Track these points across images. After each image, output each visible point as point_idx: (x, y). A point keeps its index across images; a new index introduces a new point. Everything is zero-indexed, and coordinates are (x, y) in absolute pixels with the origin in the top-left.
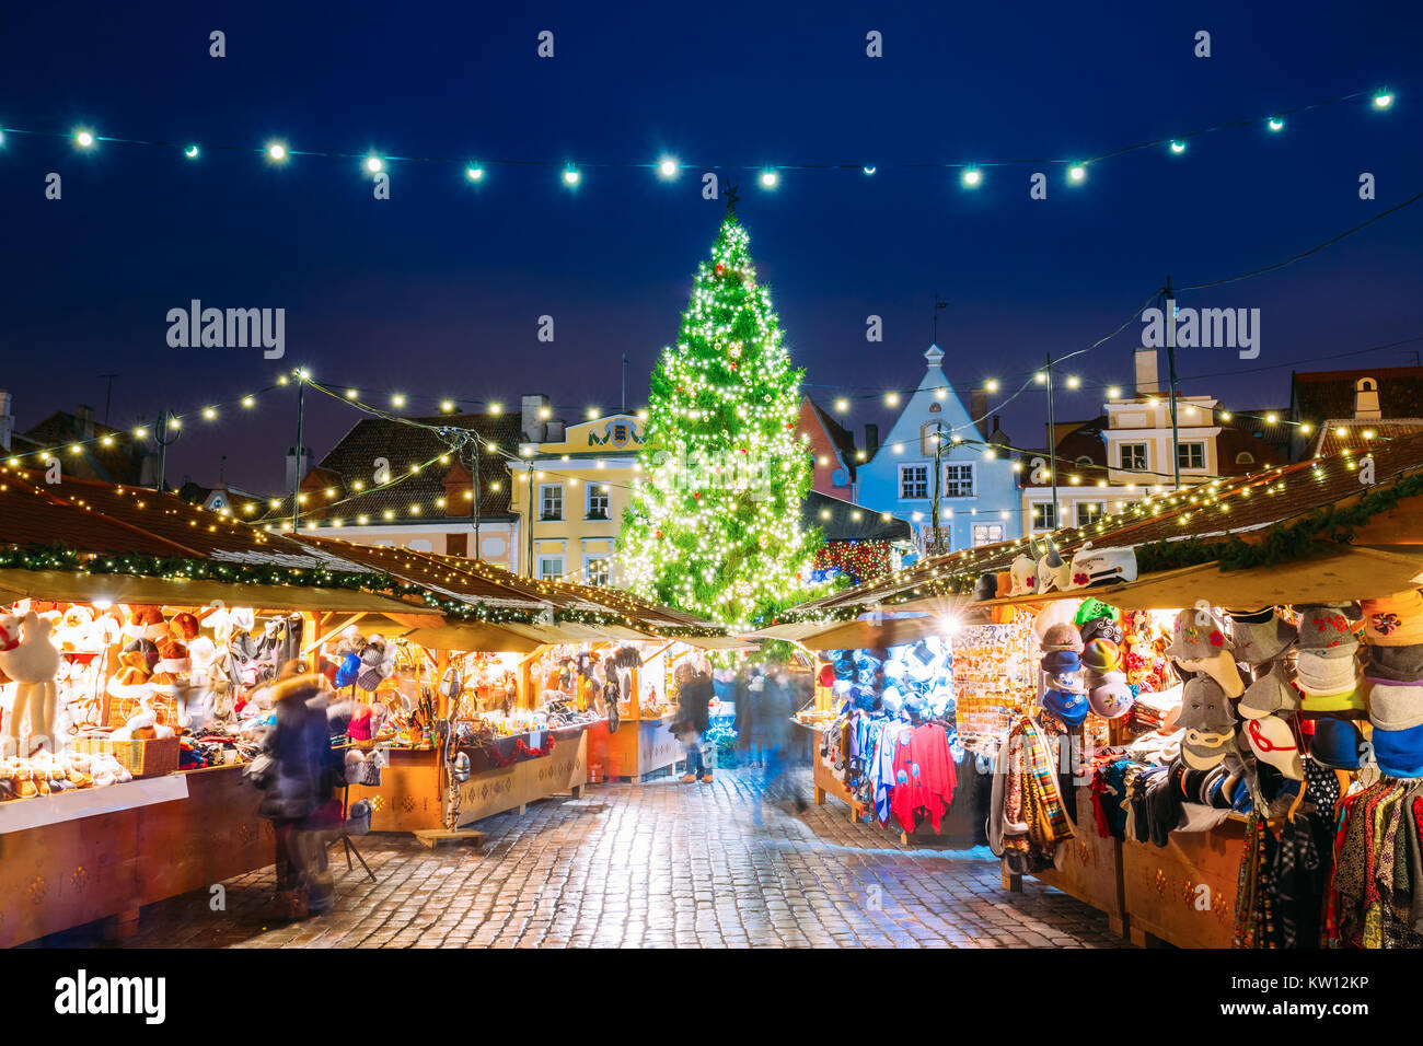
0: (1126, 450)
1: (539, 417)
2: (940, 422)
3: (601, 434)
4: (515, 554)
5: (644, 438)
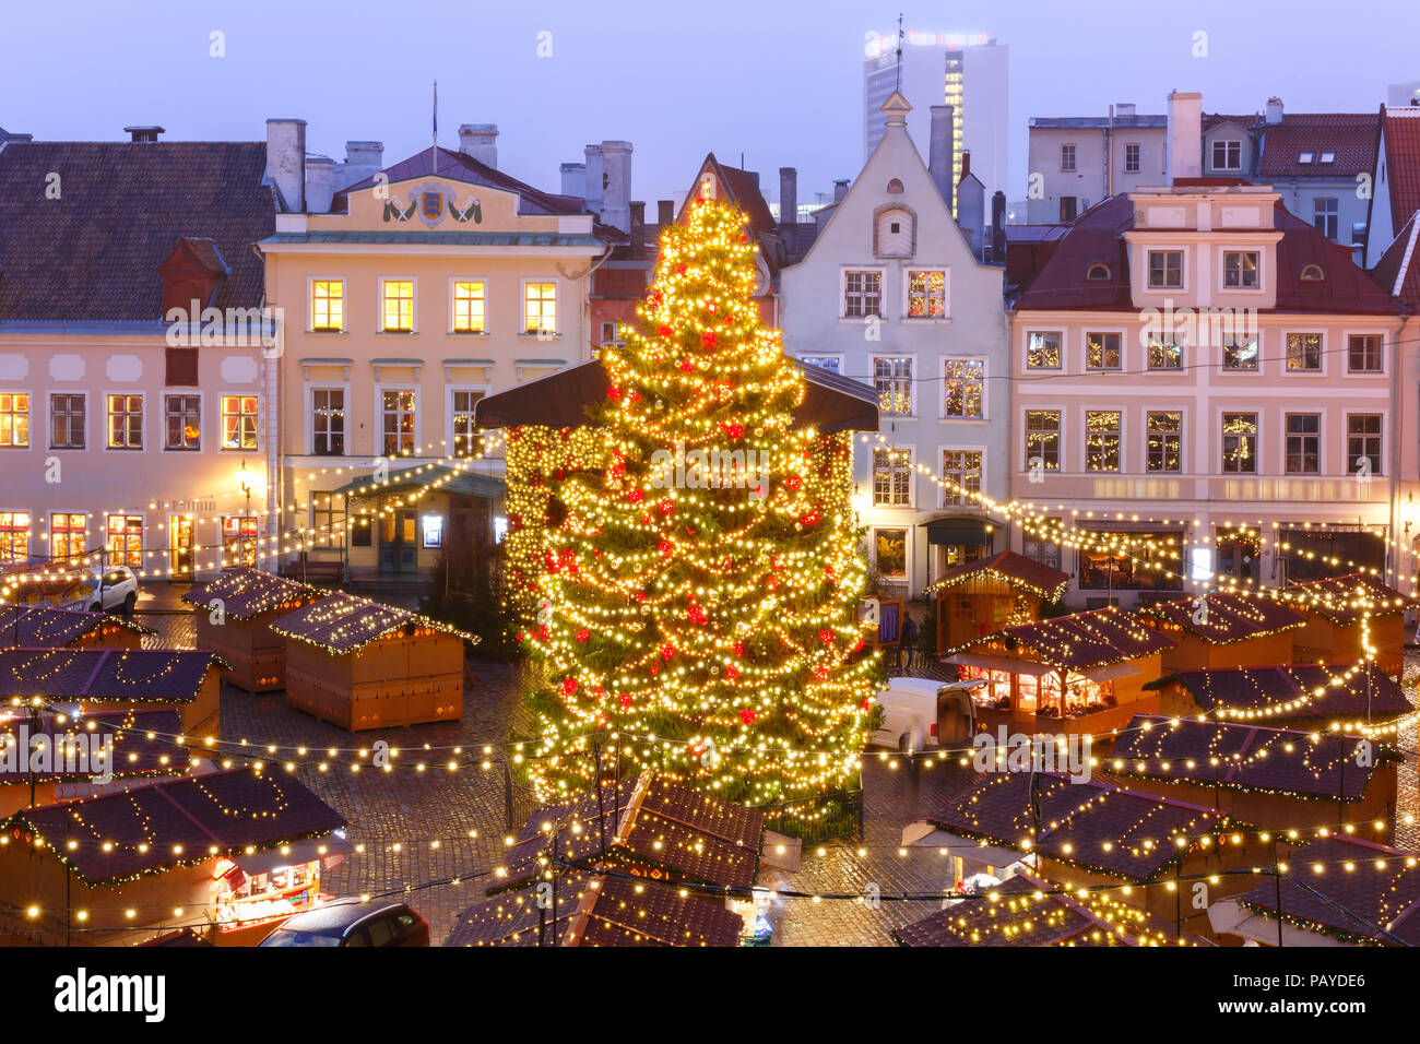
0: (1156, 260)
1: (293, 155)
2: (902, 208)
3: (403, 207)
4: (273, 384)
5: (468, 215)
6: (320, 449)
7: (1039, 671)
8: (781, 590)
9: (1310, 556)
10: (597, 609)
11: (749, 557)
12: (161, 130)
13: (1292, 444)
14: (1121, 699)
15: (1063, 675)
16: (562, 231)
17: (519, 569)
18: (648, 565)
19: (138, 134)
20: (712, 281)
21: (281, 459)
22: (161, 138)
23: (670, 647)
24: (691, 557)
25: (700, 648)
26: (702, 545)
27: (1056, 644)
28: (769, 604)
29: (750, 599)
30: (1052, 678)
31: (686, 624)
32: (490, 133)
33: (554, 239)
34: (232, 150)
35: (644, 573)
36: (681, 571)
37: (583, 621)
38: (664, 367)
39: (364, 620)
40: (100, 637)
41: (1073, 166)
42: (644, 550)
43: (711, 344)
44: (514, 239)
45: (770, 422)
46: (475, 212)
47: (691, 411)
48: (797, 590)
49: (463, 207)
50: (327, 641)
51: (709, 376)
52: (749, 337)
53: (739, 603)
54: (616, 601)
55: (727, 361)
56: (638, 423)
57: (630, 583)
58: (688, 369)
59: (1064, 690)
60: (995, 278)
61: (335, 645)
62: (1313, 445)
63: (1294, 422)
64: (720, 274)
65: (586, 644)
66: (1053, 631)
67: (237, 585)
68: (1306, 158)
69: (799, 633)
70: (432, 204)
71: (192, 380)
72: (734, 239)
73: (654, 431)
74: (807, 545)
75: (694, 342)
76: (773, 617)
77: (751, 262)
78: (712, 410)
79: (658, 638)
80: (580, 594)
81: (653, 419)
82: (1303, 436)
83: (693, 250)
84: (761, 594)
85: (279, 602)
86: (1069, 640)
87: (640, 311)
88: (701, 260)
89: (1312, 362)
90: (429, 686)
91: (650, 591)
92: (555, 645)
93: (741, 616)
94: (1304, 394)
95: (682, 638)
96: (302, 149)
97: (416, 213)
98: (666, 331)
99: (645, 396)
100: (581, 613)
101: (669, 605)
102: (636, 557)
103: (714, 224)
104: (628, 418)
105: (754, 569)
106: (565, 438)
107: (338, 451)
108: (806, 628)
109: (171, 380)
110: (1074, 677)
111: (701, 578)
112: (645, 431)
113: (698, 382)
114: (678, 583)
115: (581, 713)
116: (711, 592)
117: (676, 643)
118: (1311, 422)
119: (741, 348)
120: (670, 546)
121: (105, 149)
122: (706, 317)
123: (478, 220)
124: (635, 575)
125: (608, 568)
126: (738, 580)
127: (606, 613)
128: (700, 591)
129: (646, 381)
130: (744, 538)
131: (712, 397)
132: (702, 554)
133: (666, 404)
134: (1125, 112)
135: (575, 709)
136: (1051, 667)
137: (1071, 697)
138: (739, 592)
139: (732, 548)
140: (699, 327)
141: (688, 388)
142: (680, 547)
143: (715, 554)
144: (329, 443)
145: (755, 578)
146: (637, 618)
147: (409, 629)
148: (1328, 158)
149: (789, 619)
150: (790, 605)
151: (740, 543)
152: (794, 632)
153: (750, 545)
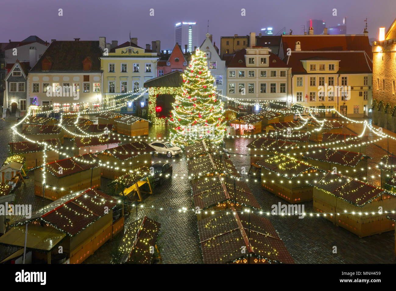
0: (250, 59)
1: (104, 43)
2: (209, 51)
3: (125, 51)
4: (102, 81)
5: (136, 52)
6: (110, 92)
7: (244, 124)
8: (213, 112)
9: (282, 105)
10: (183, 116)
11: (208, 107)
12: (80, 39)
13: (271, 88)
14: (256, 129)
15: (248, 125)
16: (152, 55)
17: (151, 111)
18: (191, 108)
19: (76, 39)
20: (200, 63)
21: (104, 93)
22: (80, 40)
23: (196, 121)
24: (199, 107)
25: (200, 121)
26: (201, 105)
27: (246, 120)
28: (211, 114)
29: (208, 113)
30: (246, 125)
31: (198, 118)
32: (136, 39)
33: (151, 57)
34: (93, 42)
35: (191, 109)
36: (198, 109)
37: (180, 118)
38: (194, 77)
39: (132, 119)
40: (87, 123)
41: (228, 44)
42: (191, 106)
43: (200, 73)
44: (144, 57)
45: (210, 86)
46: (137, 52)
47: (198, 84)
48: (216, 112)
49: (135, 51)
50: (127, 123)
51: (201, 78)
52: (207, 72)
53: (207, 114)
54: (186, 114)
55: (203, 76)
56: (189, 86)
57: (189, 111)
58: (197, 77)
59: (248, 127)
60: (224, 62)
61: (128, 123)
62: (275, 88)
63: (272, 85)
64: (202, 62)
65: (181, 121)
66: (245, 118)
67: (105, 114)
68: (266, 43)
69: (216, 119)
70: (130, 51)
71: (88, 80)
72: (203, 56)
73: (192, 87)
74: (217, 104)
75: (198, 73)
76: (212, 116)
77: (206, 60)
78: (201, 84)
79: (194, 120)
80: (179, 113)
81: (192, 85)
82: (273, 87)
83: (197, 58)
84: (210, 112)
85: (114, 116)
86: (248, 119)
87: (187, 68)
88: (199, 60)
89: (275, 75)
90: (143, 129)
91: (193, 112)
92: (175, 122)
93: (207, 116)
94: (273, 80)
95: (198, 120)
96: (105, 42)
97: (127, 52)
98: (193, 71)
99: (190, 81)
100: (180, 116)
101: (196, 115)
102: (189, 107)
103: (200, 54)
104: (187, 85)
105: (209, 108)
106: (159, 89)
107: (114, 92)
108: (217, 118)
109: (85, 80)
110: (250, 125)
111: (200, 110)
112: (190, 87)
113: (199, 79)
114: (197, 111)
115: (180, 132)
116: (202, 112)
117: (197, 121)
118: (275, 85)
119: (205, 74)
120: (195, 105)
121: (70, 42)
122: (200, 69)
123: (138, 53)
124: (189, 110)
125: (184, 109)
126: (207, 110)
127: (185, 116)
128: (201, 112)
129: (190, 79)
130: (208, 104)
131: (201, 82)
132: (201, 106)
133: (194, 83)
134: (236, 36)
135: (178, 132)
136: (246, 124)
137: (250, 128)
138: (207, 112)
139: (206, 105)
140: (199, 70)
141: (197, 80)
142: (197, 105)
143: (202, 106)
144: (112, 91)
145: (209, 110)
146: (191, 117)
147: (140, 120)
148: (269, 43)
149: (214, 116)
150: (214, 114)
151: (207, 105)
152: (215, 119)
153: (209, 105)
